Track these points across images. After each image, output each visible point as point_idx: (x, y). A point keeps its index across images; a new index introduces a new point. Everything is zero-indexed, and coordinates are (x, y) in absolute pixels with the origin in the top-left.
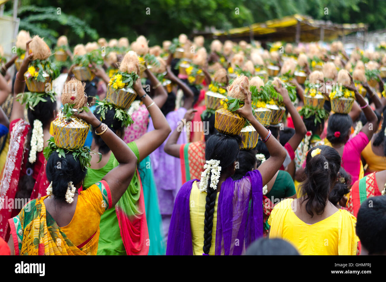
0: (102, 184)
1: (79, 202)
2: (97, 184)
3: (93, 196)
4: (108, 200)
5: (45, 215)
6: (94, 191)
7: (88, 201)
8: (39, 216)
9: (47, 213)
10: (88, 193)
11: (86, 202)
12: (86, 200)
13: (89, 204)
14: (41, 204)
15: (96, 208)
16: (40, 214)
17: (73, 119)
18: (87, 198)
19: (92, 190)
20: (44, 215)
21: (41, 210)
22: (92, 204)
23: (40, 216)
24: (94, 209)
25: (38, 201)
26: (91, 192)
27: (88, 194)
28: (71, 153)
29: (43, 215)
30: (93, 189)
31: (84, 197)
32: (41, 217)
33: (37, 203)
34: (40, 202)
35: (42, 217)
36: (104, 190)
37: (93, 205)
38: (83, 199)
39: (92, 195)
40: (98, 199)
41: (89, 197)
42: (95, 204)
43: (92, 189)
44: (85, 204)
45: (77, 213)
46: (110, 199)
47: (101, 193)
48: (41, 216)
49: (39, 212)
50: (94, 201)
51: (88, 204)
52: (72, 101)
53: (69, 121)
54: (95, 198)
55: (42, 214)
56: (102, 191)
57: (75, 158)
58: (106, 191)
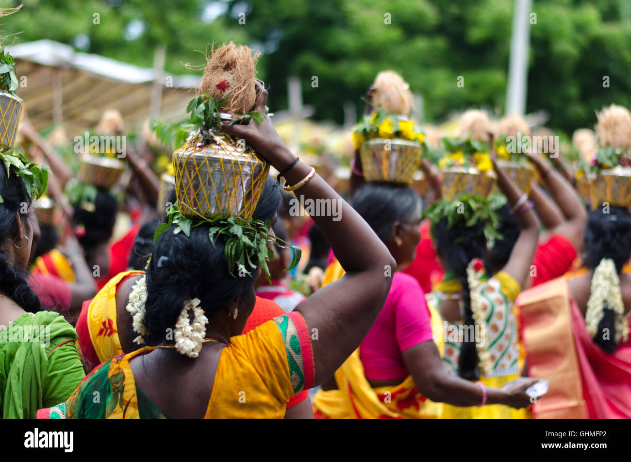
0: (290, 320)
1: (222, 366)
2: (275, 321)
3: (262, 350)
4: (301, 366)
5: (135, 399)
6: (266, 337)
7: (248, 365)
8: (118, 405)
9: (139, 394)
10: (250, 342)
11: (241, 365)
12: (241, 359)
13: (250, 372)
14: (123, 372)
15: (268, 383)
16: (122, 400)
17: (218, 139)
18: (244, 355)
19: (262, 334)
20: (132, 400)
21: (123, 388)
22: (257, 371)
23: (121, 406)
24: (263, 387)
25: (116, 366)
26: (258, 340)
27: (248, 345)
28: (207, 226)
29: (129, 402)
30: (265, 333)
31: (237, 351)
32: (124, 407)
33: (113, 370)
34: (119, 368)
35: (127, 406)
36: (293, 337)
37: (260, 375)
38: (233, 358)
39: (260, 347)
40: (273, 361)
41: (249, 351)
42: (266, 373)
43: (261, 331)
44: (240, 370)
45: (219, 394)
46: (307, 362)
47: (285, 344)
48: (126, 403)
49: (119, 394)
50: (264, 366)
51: (246, 372)
52: (219, 91)
53: (208, 142)
54: (266, 356)
55: (128, 400)
56: (288, 338)
57: (211, 239)
58: (298, 340)
